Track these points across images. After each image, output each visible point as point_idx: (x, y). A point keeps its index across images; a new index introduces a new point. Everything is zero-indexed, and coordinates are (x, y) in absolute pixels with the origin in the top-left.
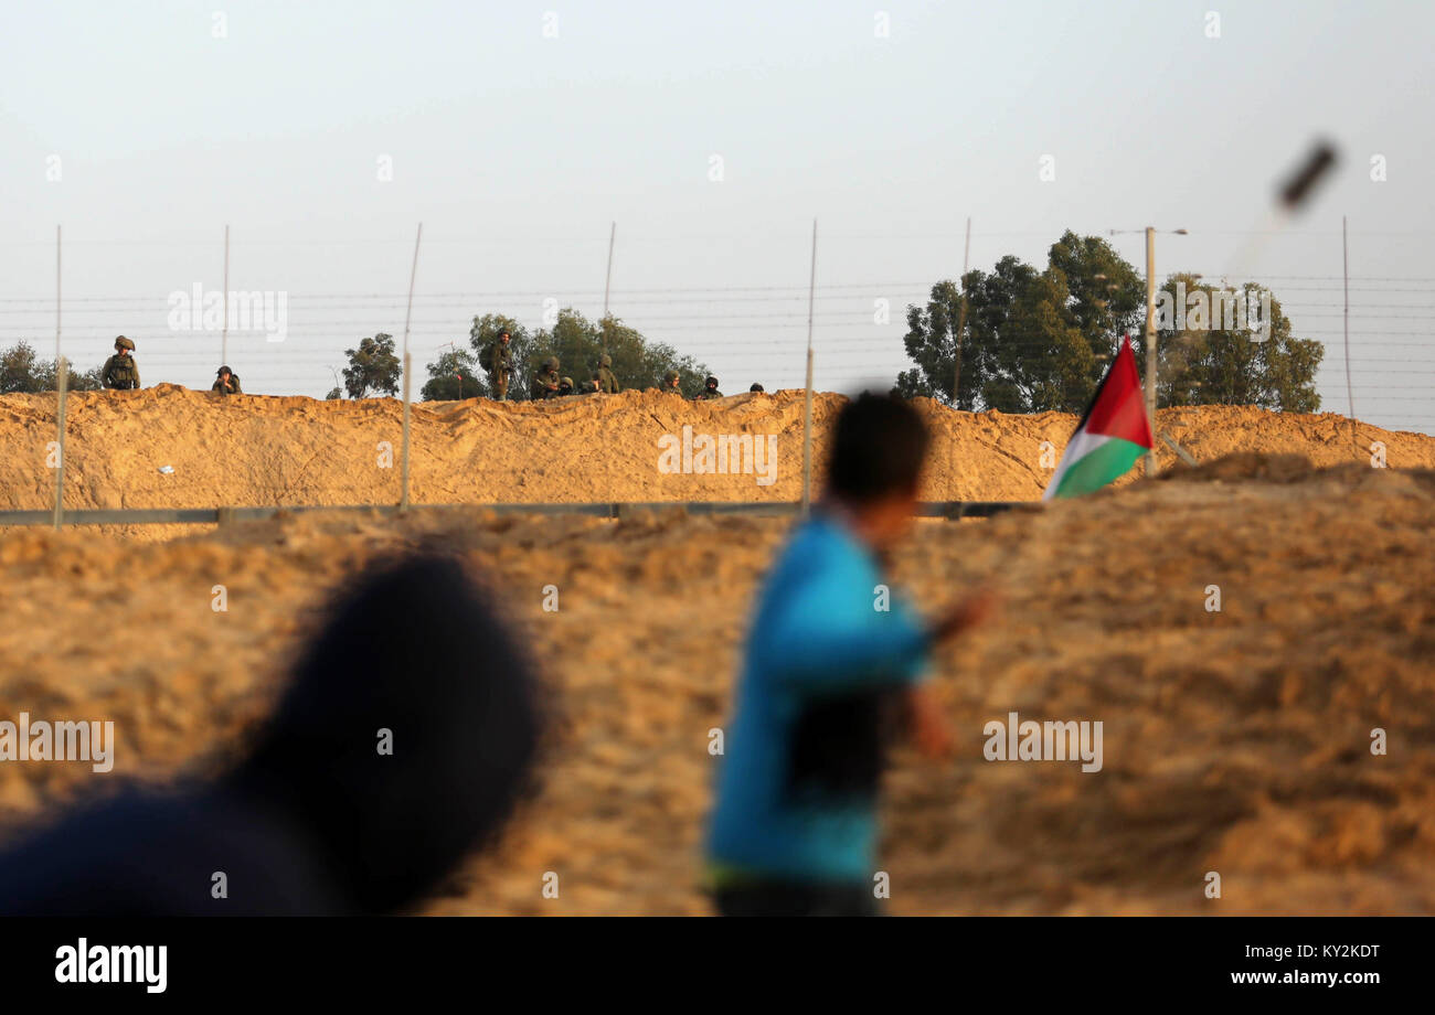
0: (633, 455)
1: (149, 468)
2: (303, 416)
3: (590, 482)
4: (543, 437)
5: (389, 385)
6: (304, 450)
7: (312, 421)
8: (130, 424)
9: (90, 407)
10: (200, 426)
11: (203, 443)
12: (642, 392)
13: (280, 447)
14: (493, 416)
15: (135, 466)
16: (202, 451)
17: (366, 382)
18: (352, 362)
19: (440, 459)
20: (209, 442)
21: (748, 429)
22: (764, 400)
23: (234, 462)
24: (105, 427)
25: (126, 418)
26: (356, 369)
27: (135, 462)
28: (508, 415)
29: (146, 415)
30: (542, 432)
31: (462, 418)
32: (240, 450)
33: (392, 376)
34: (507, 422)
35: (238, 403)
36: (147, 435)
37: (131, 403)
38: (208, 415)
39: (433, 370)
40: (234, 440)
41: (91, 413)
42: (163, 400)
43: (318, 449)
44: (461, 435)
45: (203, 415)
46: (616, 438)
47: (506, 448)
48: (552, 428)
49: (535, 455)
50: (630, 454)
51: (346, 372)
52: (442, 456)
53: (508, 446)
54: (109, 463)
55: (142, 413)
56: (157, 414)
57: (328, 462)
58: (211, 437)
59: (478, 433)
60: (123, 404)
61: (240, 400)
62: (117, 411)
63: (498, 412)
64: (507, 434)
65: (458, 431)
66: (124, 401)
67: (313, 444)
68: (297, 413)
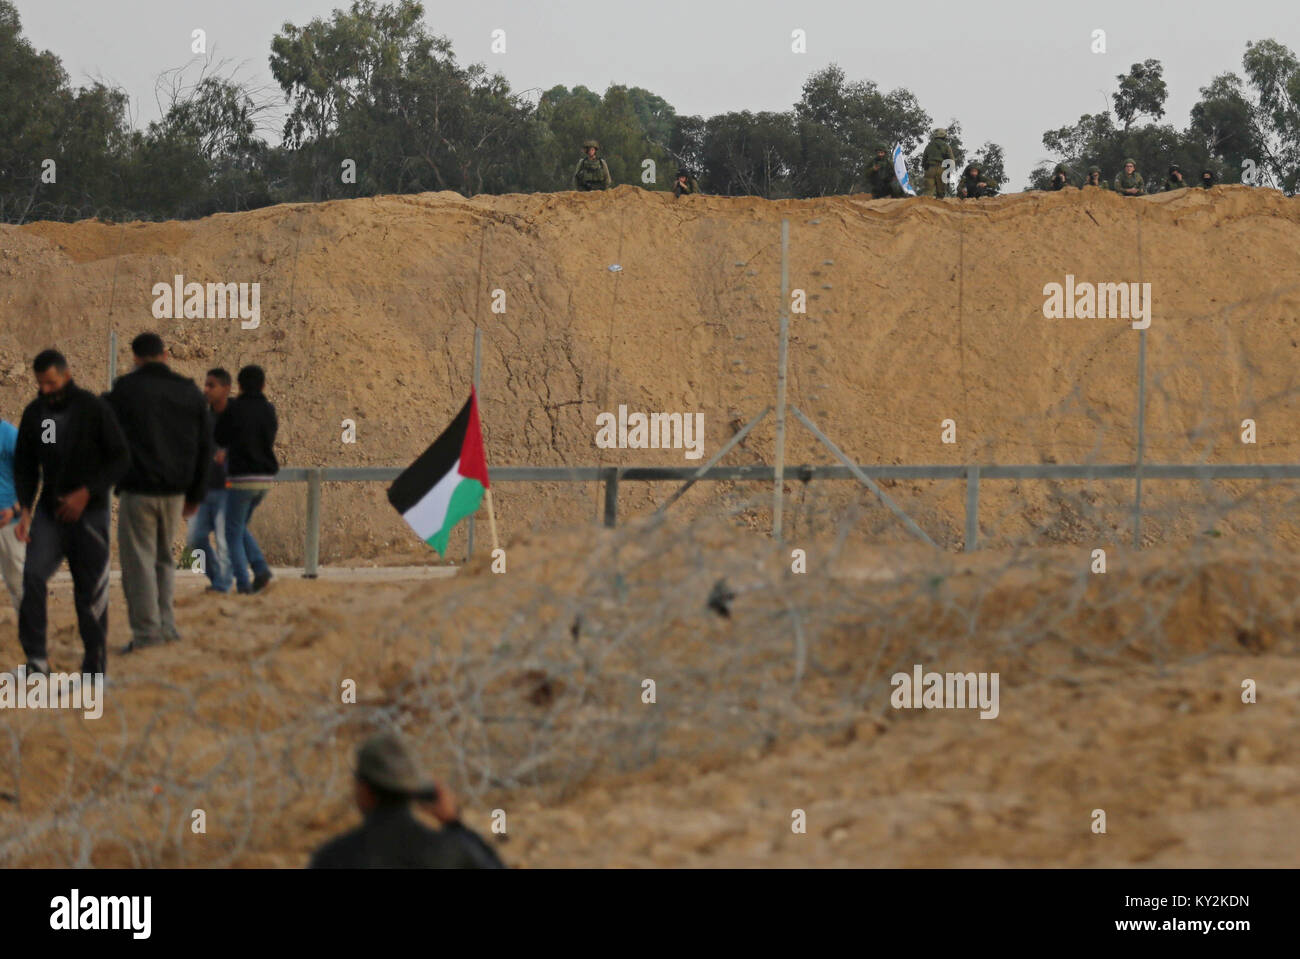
0: (1064, 250)
1: (599, 267)
2: (752, 215)
3: (1017, 278)
4: (979, 234)
5: (1156, 109)
6: (748, 248)
7: (760, 220)
8: (587, 224)
9: (550, 208)
10: (652, 226)
11: (653, 243)
12: (1080, 188)
13: (725, 246)
14: (934, 214)
15: (586, 265)
16: (651, 250)
17: (1134, 105)
18: (1121, 86)
19: (878, 256)
20: (658, 241)
21: (1179, 223)
22: (1199, 195)
23: (681, 260)
24: (562, 227)
25: (582, 218)
26: (1125, 93)
27: (588, 261)
28: (948, 212)
29: (602, 217)
30: (979, 229)
31: (905, 214)
32: (688, 249)
33: (1158, 100)
34: (946, 219)
35: (691, 204)
36: (601, 235)
37: (589, 204)
38: (660, 215)
39: (1206, 93)
40: (683, 239)
41: (549, 213)
42: (620, 201)
43: (761, 247)
44: (902, 232)
45: (656, 215)
46: (1049, 235)
47: (942, 245)
48: (989, 225)
49: (969, 251)
50: (1060, 249)
51: (1115, 96)
52: (881, 253)
53: (944, 242)
54: (560, 262)
55: (599, 214)
56: (613, 215)
57: (769, 260)
58: (661, 237)
59: (919, 230)
60: (581, 206)
61: (693, 201)
62: (578, 212)
63: (939, 210)
64: (945, 231)
65: (898, 228)
66: (583, 202)
67: (757, 243)
68: (747, 213)
